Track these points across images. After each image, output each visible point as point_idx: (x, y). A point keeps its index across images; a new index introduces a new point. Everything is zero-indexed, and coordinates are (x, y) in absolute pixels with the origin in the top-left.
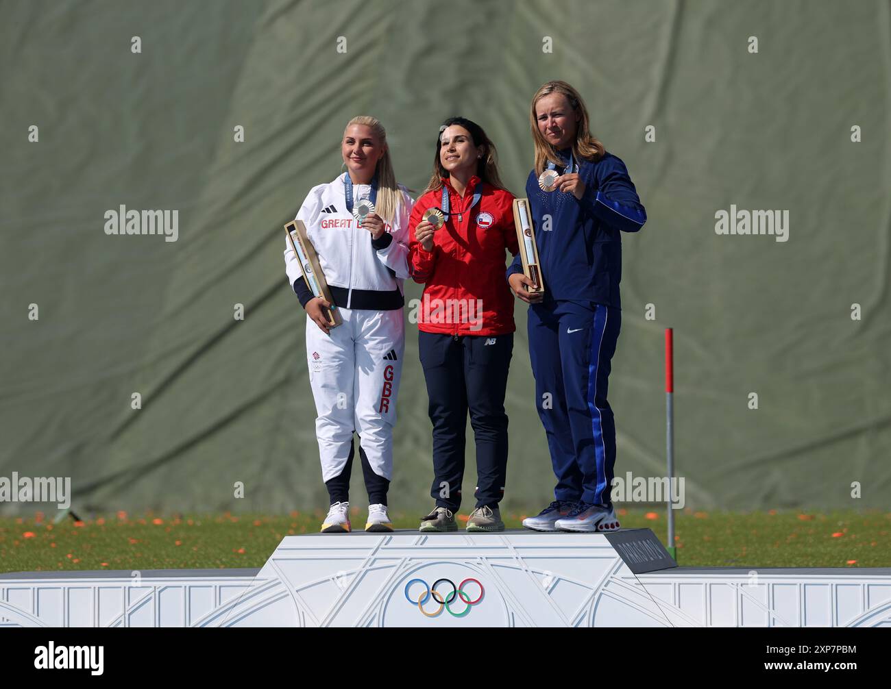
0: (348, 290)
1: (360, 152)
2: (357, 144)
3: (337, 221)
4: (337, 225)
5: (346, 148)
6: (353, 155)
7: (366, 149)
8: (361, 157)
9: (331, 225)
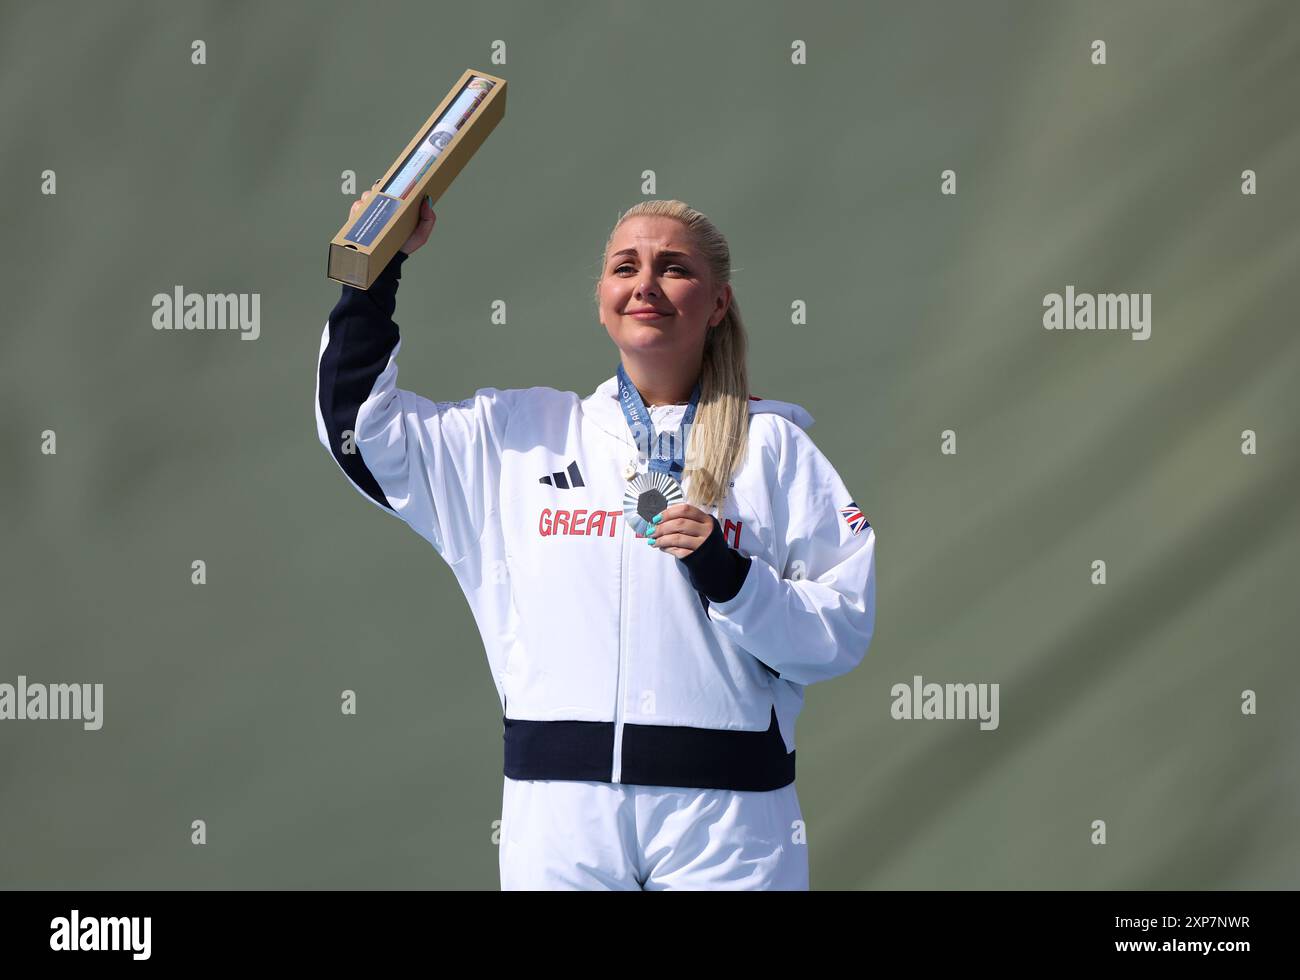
0: (611, 726)
1: (653, 294)
2: (645, 270)
3: (580, 517)
4: (578, 528)
5: (614, 287)
6: (634, 304)
7: (672, 286)
8: (660, 309)
9: (561, 527)
